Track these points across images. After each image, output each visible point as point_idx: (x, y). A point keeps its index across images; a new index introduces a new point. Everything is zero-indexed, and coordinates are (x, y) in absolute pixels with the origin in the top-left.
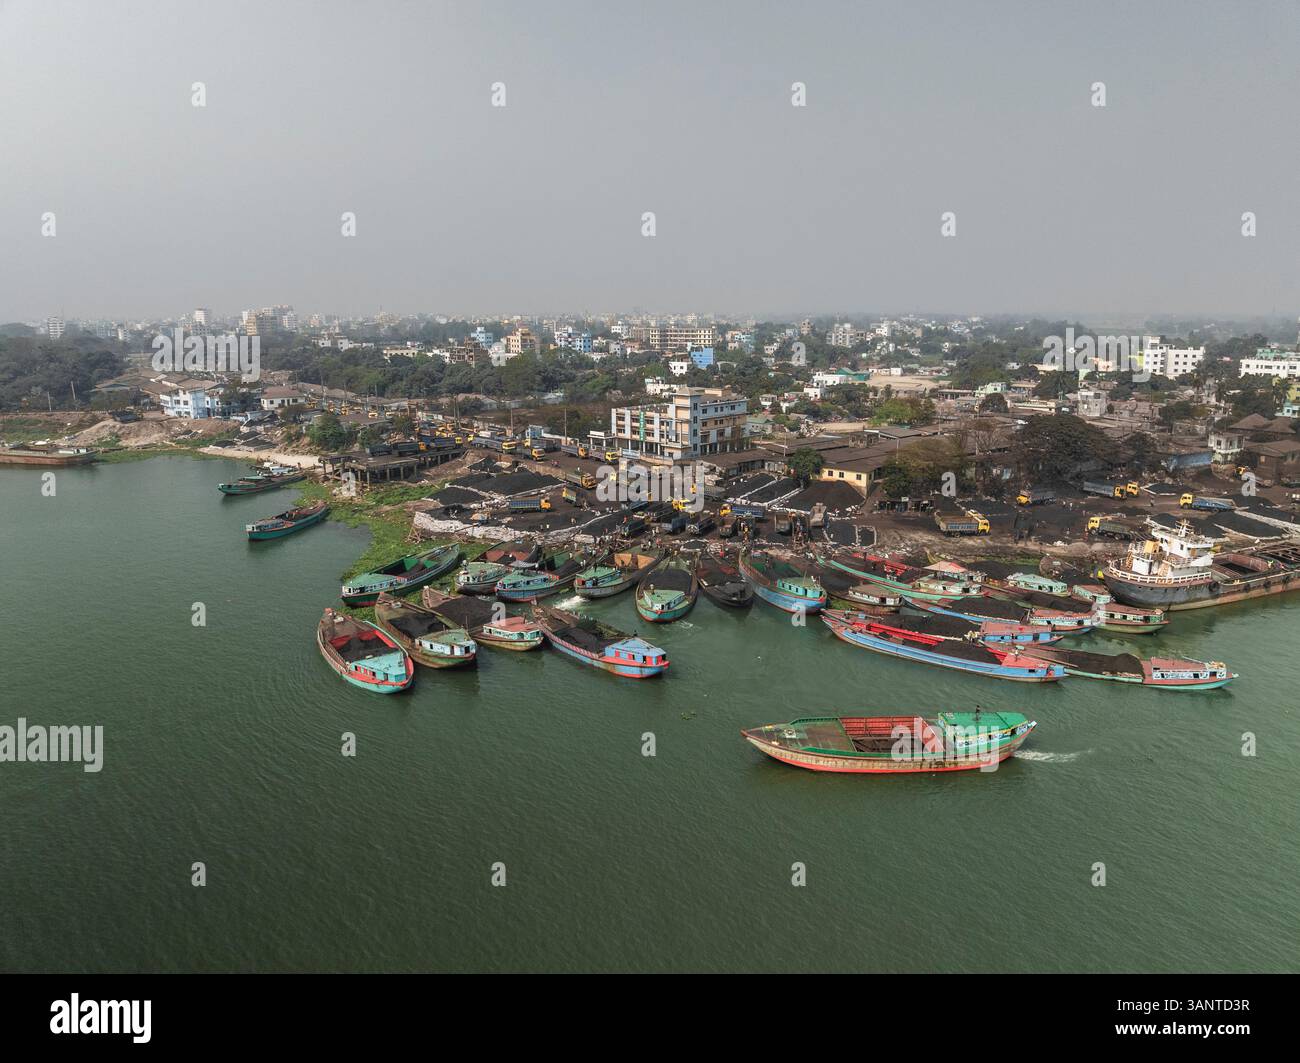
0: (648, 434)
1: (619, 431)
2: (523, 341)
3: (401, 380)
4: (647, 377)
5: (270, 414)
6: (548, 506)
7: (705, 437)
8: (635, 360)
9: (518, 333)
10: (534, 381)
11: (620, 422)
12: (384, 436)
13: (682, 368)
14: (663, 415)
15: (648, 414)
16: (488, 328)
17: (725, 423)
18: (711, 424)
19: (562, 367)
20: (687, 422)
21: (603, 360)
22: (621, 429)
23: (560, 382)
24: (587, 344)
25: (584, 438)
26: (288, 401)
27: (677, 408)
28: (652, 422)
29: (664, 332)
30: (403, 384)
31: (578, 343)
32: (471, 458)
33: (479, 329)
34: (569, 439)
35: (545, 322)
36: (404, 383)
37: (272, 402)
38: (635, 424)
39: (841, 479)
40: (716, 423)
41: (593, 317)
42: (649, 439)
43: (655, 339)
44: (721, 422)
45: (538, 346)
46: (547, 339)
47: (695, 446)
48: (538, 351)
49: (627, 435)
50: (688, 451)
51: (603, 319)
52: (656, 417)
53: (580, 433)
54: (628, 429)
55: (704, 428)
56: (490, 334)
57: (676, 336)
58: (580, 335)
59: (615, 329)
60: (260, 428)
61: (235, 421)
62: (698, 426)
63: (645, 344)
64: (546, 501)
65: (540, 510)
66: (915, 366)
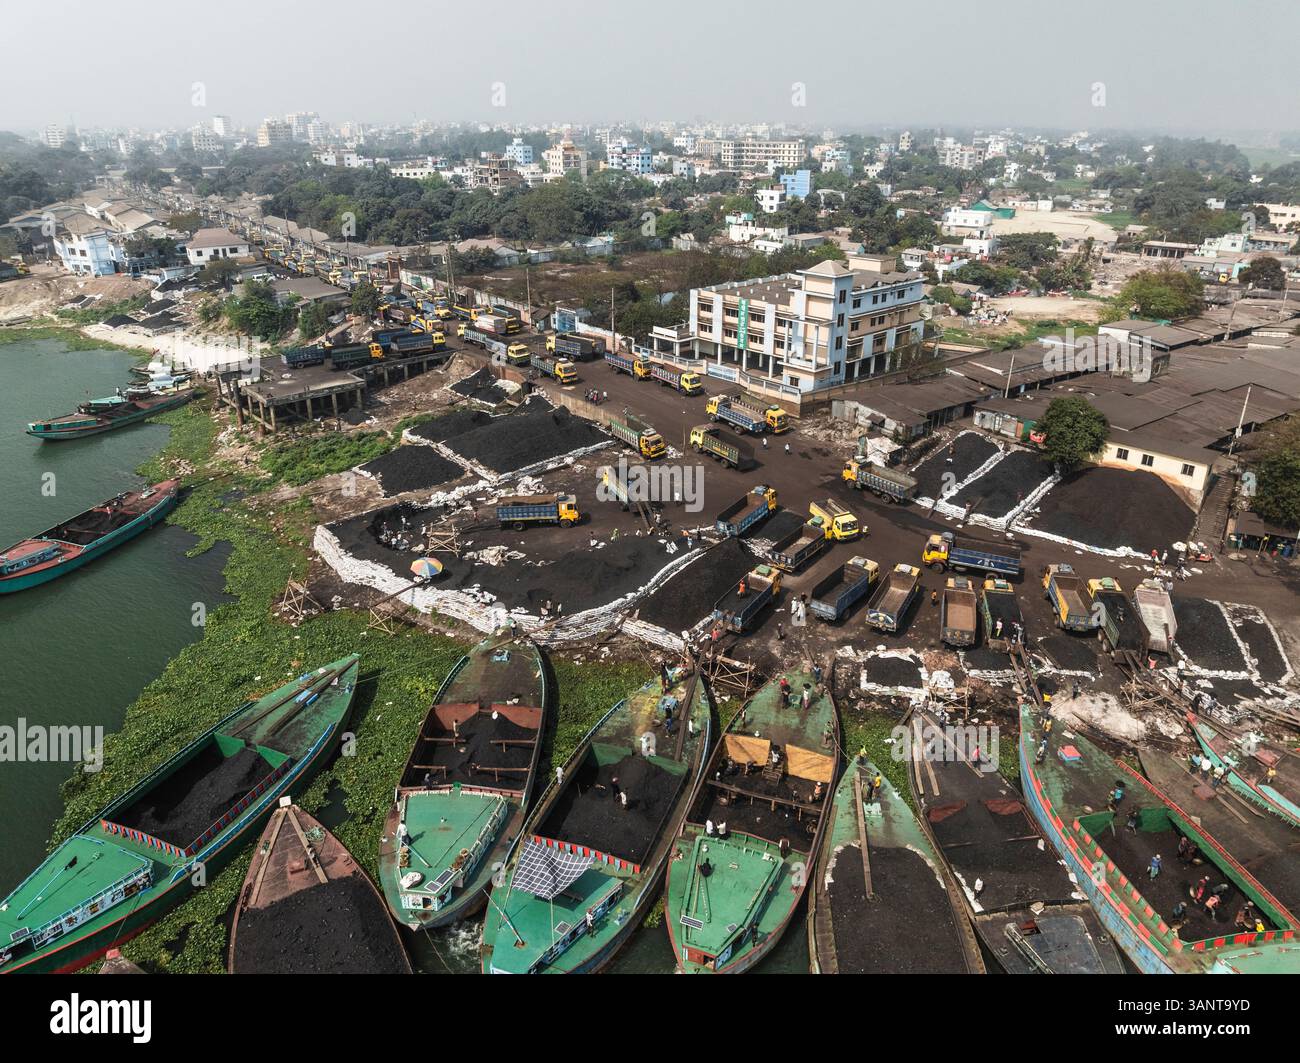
0: (753, 339)
1: (702, 327)
2: (567, 157)
3: (391, 216)
4: (728, 213)
5: (196, 271)
6: (573, 515)
7: (854, 350)
8: (706, 185)
9: (560, 148)
10: (572, 220)
11: (704, 314)
12: (335, 319)
13: (772, 198)
14: (782, 308)
15: (755, 303)
16: (527, 139)
17: (887, 322)
18: (865, 326)
19: (613, 197)
20: (829, 324)
21: (666, 185)
22: (705, 326)
23: (610, 219)
24: (646, 162)
25: (645, 341)
26: (224, 251)
27: (809, 297)
28: (760, 318)
29: (739, 147)
30: (391, 224)
31: (634, 161)
32: (459, 369)
33: (516, 141)
34: (618, 337)
35: (598, 131)
36: (394, 221)
37: (200, 254)
38: (730, 319)
39: (1146, 468)
40: (873, 324)
41: (652, 126)
42: (754, 346)
43: (728, 158)
44: (882, 320)
45: (584, 164)
46: (598, 154)
47: (837, 365)
48: (584, 171)
49: (716, 336)
50: (826, 376)
51: (662, 129)
52: (770, 311)
53: (637, 329)
54: (717, 327)
55: (854, 334)
56: (529, 148)
57: (753, 151)
58: (637, 149)
59: (678, 142)
60: (178, 294)
61: (147, 281)
62: (845, 332)
63: (717, 161)
64: (570, 507)
65: (558, 524)
66: (1067, 198)
